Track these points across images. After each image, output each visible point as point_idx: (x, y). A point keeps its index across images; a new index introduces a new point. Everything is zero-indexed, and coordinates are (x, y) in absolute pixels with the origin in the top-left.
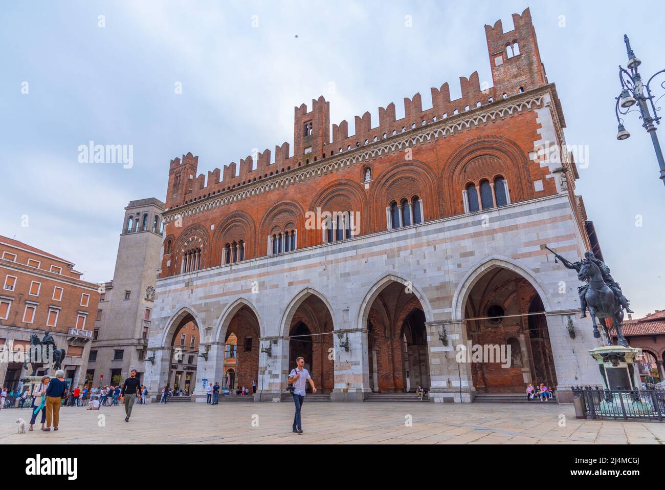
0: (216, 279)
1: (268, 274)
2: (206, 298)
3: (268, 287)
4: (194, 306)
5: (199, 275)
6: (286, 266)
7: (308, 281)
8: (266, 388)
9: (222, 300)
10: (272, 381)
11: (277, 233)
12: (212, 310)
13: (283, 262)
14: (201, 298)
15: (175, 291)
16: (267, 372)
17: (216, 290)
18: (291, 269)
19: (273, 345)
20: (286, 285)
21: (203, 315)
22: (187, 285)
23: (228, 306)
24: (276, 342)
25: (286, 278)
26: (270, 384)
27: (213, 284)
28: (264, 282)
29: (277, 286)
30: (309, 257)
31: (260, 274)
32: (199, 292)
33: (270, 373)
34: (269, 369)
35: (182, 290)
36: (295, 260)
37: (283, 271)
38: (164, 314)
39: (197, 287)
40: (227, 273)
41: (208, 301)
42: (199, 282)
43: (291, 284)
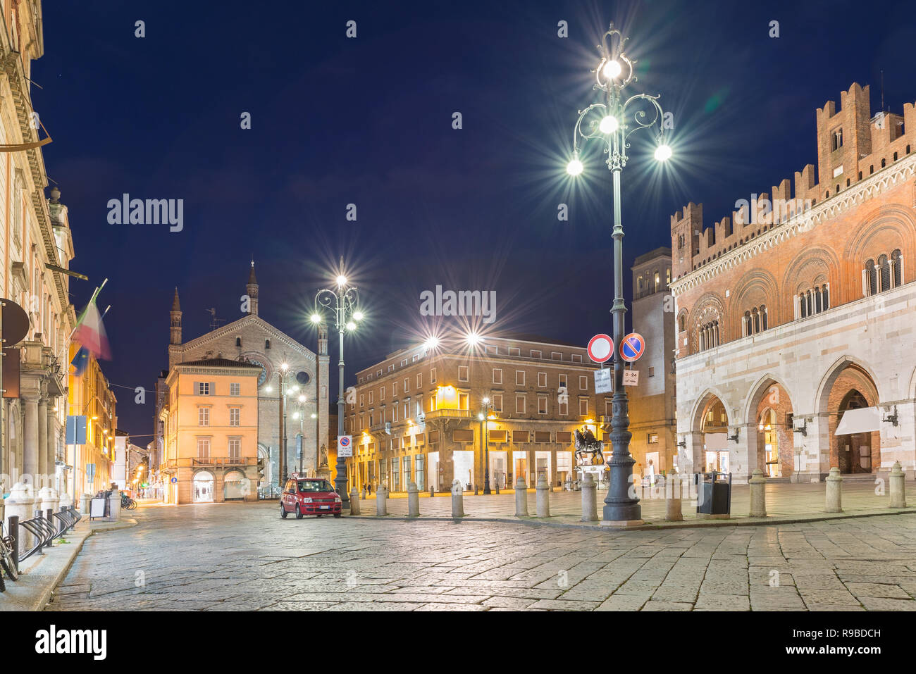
0: (739, 354)
1: (797, 342)
2: (729, 377)
3: (798, 358)
4: (718, 387)
5: (719, 352)
6: (818, 331)
7: (846, 347)
8: (803, 468)
9: (748, 377)
10: (810, 461)
11: (804, 291)
12: (738, 389)
13: (814, 326)
14: (724, 378)
15: (696, 371)
16: (803, 452)
17: (740, 366)
18: (825, 335)
19: (808, 423)
20: (820, 354)
21: (729, 395)
22: (708, 364)
23: (754, 384)
24: (811, 420)
25: (819, 345)
26: (808, 465)
27: (734, 361)
28: (793, 353)
29: (808, 357)
30: (846, 317)
31: (787, 344)
32: (722, 371)
33: (807, 453)
34: (804, 449)
35: (703, 370)
36: (828, 322)
37: (814, 338)
38: (688, 398)
39: (719, 365)
40: (749, 346)
41: (731, 380)
42: (720, 360)
43: (824, 352)
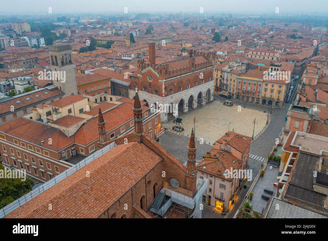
0: (177, 95)
1: (186, 93)
2: (175, 99)
4: (173, 101)
6: (189, 91)
7: (192, 93)
8: (186, 111)
9: (179, 99)
11: (187, 85)
12: (177, 101)
14: (175, 100)
15: (169, 99)
16: (186, 109)
17: (177, 97)
18: (190, 92)
21: (175, 103)
22: (171, 97)
24: (187, 104)
25: (189, 93)
27: (177, 96)
29: (187, 95)
30: (192, 89)
32: (174, 98)
35: (170, 99)
37: (188, 92)
40: (179, 94)
42: (174, 96)
43: (189, 94)
